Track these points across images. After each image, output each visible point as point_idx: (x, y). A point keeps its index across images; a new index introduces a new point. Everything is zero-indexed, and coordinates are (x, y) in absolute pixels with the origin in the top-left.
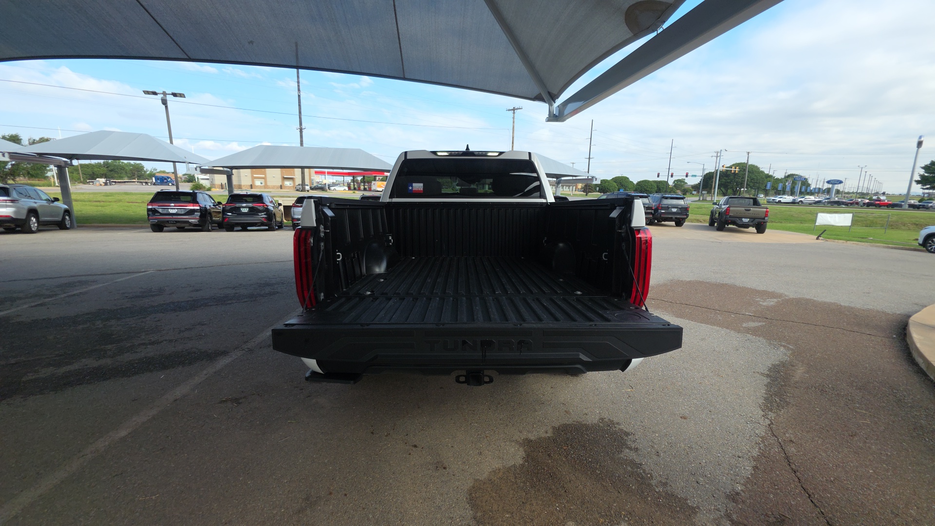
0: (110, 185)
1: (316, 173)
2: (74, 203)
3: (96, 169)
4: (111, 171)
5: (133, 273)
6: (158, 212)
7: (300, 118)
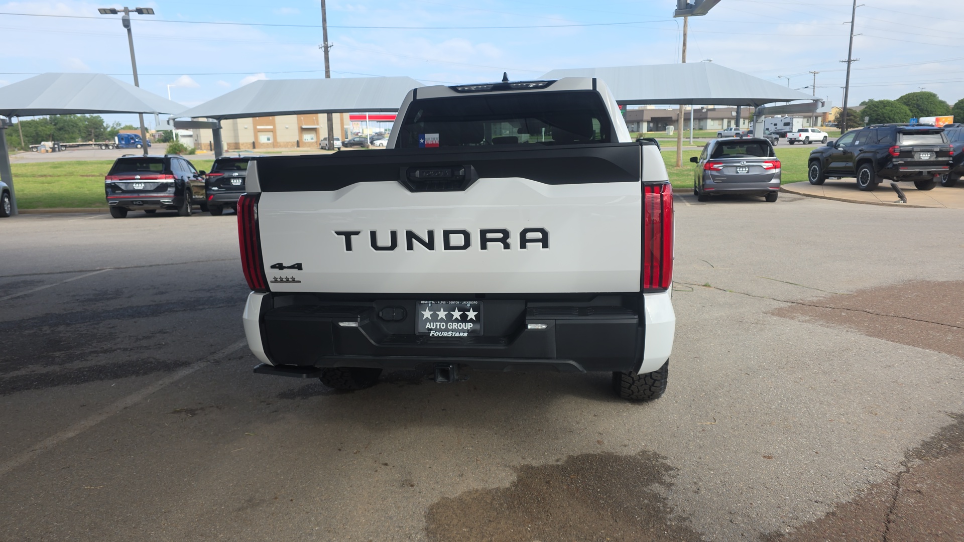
0: (59, 151)
1: (352, 118)
2: (14, 179)
3: (40, 128)
4: (60, 129)
5: (86, 271)
6: (119, 189)
7: (325, 29)
